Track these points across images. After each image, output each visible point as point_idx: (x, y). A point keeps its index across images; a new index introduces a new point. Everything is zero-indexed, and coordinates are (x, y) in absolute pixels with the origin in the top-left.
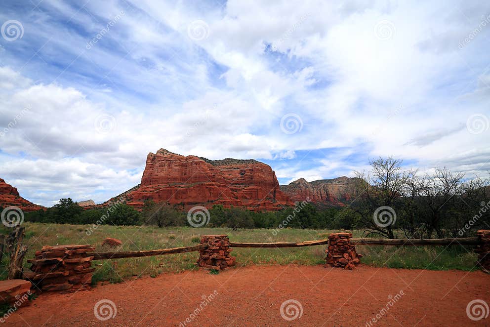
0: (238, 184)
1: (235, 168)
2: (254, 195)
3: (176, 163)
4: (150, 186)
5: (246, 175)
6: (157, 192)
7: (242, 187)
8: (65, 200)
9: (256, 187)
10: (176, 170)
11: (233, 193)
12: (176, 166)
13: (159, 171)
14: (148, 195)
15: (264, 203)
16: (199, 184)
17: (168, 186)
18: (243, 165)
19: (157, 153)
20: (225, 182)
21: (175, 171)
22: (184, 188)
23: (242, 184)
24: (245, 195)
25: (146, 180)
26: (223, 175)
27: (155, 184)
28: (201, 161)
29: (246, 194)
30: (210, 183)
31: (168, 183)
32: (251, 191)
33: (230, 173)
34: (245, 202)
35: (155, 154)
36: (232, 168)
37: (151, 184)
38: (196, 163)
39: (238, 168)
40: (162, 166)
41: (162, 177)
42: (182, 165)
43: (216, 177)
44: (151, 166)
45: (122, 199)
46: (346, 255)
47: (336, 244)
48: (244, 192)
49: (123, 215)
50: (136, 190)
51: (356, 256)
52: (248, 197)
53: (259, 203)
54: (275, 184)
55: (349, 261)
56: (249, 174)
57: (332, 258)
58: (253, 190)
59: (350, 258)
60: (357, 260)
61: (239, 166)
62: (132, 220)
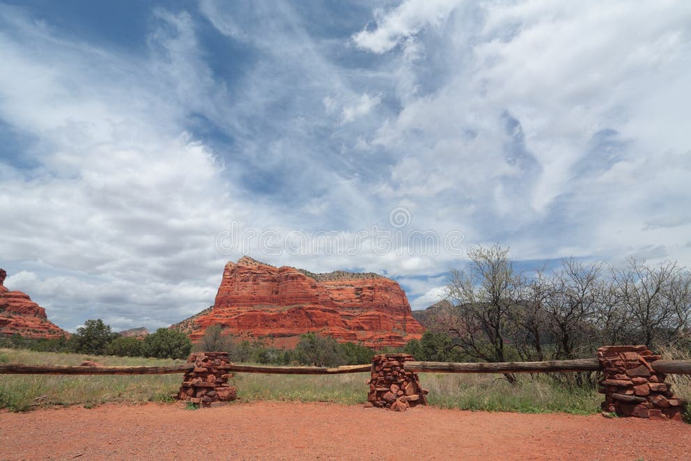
0: (352, 307)
1: (347, 286)
2: (374, 324)
3: (264, 277)
4: (226, 309)
5: (364, 295)
6: (236, 318)
7: (357, 312)
8: (93, 322)
9: (377, 313)
10: (263, 287)
11: (344, 321)
12: (264, 281)
13: (240, 289)
14: (223, 322)
15: (390, 337)
16: (296, 308)
17: (252, 309)
18: (360, 280)
19: (239, 262)
20: (332, 306)
21: (263, 288)
22: (274, 313)
23: (357, 308)
24: (361, 324)
25: (221, 301)
26: (331, 295)
27: (234, 306)
28: (299, 275)
29: (363, 323)
30: (311, 306)
31: (251, 306)
32: (370, 319)
33: (340, 292)
34: (361, 334)
35: (236, 263)
36: (343, 285)
37: (228, 307)
38: (293, 278)
39: (352, 286)
40: (245, 281)
41: (244, 297)
42: (274, 280)
43: (320, 298)
44: (228, 280)
45: (187, 327)
46: (394, 388)
47: (382, 370)
48: (360, 320)
49: (169, 345)
50: (207, 314)
51: (418, 391)
52: (366, 327)
53: (382, 336)
54: (406, 309)
55: (398, 396)
56: (368, 293)
57: (376, 392)
58: (372, 318)
59: (401, 393)
60: (415, 397)
61: (353, 281)
62: (181, 353)
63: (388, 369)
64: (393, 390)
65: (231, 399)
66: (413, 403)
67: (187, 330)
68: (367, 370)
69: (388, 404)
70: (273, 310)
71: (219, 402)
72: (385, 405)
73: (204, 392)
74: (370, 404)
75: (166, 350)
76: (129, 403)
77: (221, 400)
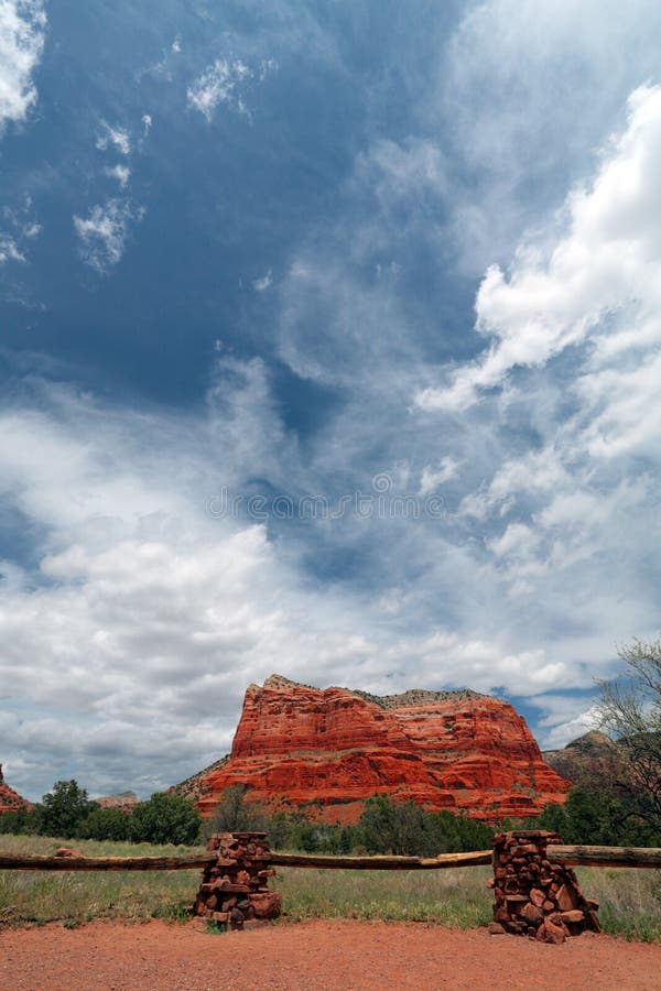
0: (442, 749)
1: (430, 713)
2: (480, 777)
3: (303, 706)
4: (249, 759)
5: (458, 728)
6: (264, 774)
7: (451, 757)
8: (64, 785)
9: (483, 758)
10: (303, 721)
11: (431, 774)
12: (303, 712)
13: (269, 725)
14: (245, 780)
15: (511, 800)
16: (353, 754)
17: (287, 758)
18: (449, 703)
19: (266, 684)
20: (409, 749)
21: (302, 724)
22: (321, 764)
23: (450, 750)
24: (461, 778)
25: (241, 747)
26: (406, 731)
27: (259, 754)
28: (355, 700)
29: (462, 775)
30: (377, 750)
31: (285, 752)
32: (473, 769)
33: (420, 724)
34: (462, 796)
35: (261, 686)
36: (424, 712)
37: (251, 755)
38: (346, 705)
39: (437, 712)
40: (275, 713)
41: (275, 739)
42: (317, 710)
43: (389, 736)
44: (250, 713)
45: (191, 789)
46: (536, 895)
47: (510, 861)
48: (456, 770)
49: (168, 820)
50: (220, 768)
51: (579, 902)
52: (469, 783)
53: (498, 799)
54: (531, 750)
55: (546, 913)
56: (464, 724)
57: (505, 904)
58: (478, 766)
59: (549, 905)
60: (575, 915)
61: (438, 706)
62: (186, 833)
63: (521, 860)
64: (536, 899)
65: (272, 914)
66: (575, 928)
67: (192, 796)
68: (485, 861)
69: (530, 928)
70: (319, 758)
71: (255, 920)
72: (525, 931)
73: (232, 901)
74: (499, 927)
75: (164, 830)
76: (125, 919)
77: (258, 917)
